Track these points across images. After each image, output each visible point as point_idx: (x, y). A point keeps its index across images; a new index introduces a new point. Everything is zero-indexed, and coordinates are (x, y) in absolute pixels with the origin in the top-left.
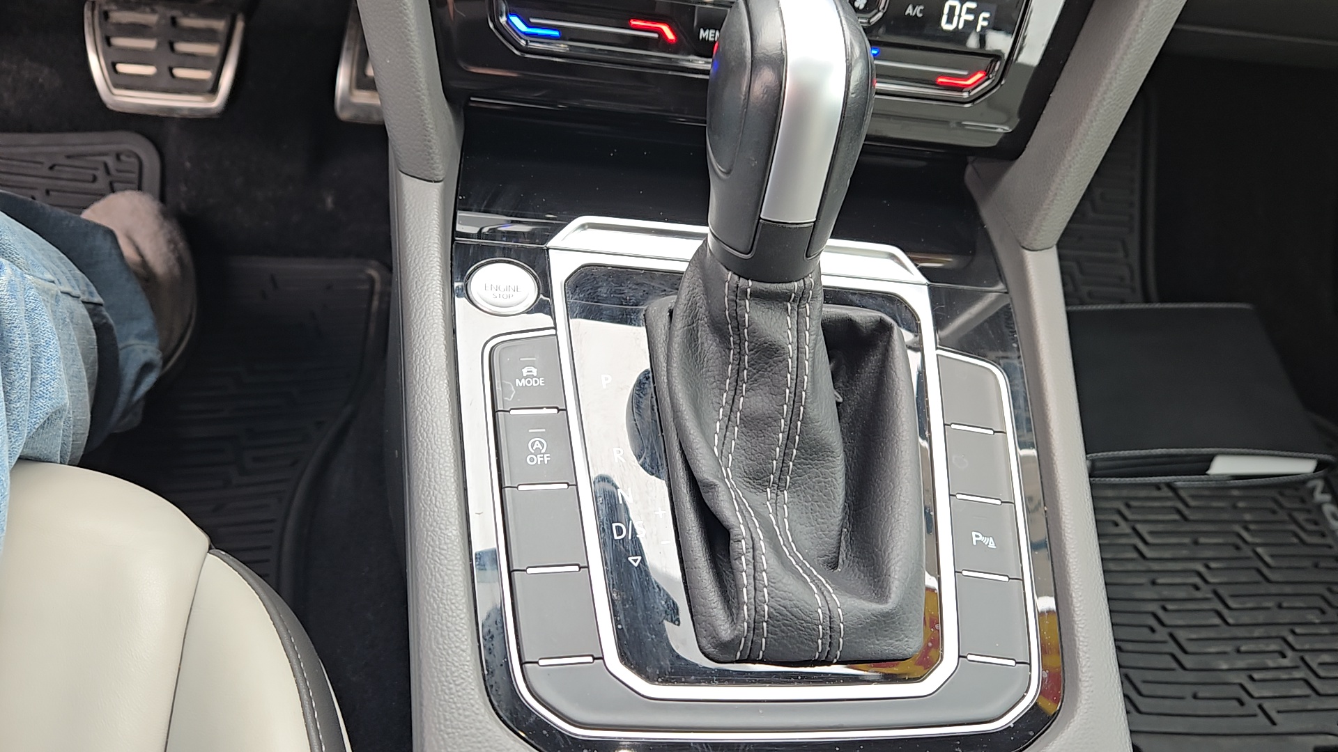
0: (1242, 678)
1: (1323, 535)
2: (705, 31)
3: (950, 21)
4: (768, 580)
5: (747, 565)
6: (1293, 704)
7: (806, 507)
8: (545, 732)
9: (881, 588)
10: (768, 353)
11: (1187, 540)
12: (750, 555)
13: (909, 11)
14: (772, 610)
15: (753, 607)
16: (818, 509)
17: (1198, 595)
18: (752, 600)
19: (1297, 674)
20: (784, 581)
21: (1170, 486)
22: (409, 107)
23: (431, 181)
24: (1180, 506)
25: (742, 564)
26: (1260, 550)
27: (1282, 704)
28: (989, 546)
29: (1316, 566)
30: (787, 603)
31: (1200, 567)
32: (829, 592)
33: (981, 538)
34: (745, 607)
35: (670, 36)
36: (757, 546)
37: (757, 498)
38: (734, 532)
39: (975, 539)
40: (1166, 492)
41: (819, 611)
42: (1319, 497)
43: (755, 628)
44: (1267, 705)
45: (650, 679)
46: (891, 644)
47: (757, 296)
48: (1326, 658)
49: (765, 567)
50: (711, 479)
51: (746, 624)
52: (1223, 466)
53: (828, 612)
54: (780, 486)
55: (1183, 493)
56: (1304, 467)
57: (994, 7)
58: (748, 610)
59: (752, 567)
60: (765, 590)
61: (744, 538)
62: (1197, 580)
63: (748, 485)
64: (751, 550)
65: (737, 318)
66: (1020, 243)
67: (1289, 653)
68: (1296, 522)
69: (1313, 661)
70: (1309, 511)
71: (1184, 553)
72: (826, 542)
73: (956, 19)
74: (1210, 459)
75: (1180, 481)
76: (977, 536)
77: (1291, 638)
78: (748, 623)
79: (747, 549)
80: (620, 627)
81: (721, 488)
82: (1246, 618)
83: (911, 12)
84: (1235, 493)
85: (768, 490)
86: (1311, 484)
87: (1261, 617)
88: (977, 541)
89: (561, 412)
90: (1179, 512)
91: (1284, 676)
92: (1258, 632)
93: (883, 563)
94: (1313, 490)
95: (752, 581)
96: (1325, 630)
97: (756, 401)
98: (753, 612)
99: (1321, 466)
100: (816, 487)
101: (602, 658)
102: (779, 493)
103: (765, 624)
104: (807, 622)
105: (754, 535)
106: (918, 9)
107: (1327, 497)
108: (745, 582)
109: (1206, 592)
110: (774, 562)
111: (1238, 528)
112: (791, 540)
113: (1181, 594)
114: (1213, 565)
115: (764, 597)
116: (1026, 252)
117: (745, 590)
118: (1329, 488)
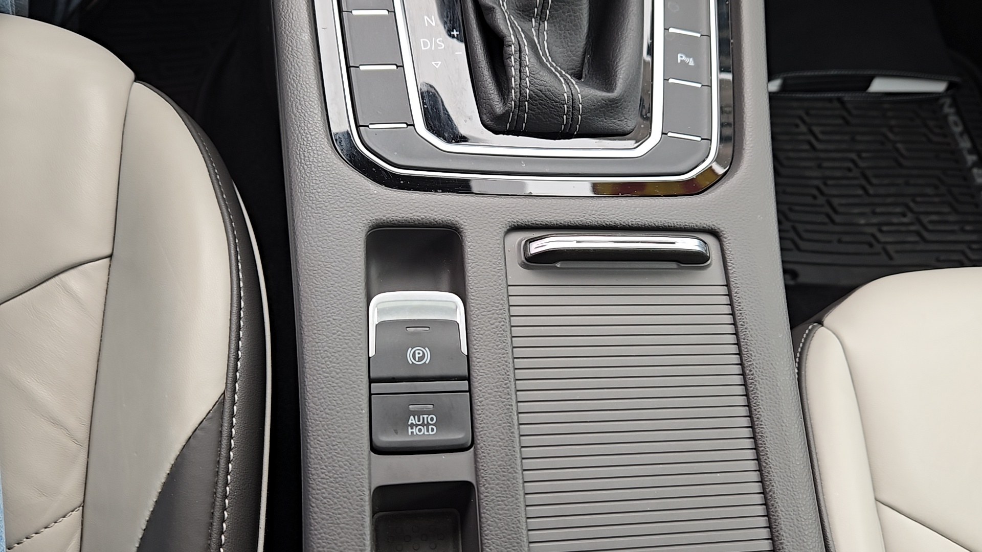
0: (874, 230)
1: (945, 136)
4: (529, 72)
5: (515, 62)
6: (907, 247)
7: (560, 34)
8: (374, 169)
9: (610, 85)
11: (846, 138)
12: (518, 55)
14: (531, 92)
15: (518, 90)
16: (568, 35)
17: (850, 175)
18: (518, 86)
19: (913, 228)
20: (541, 74)
21: (839, 100)
24: (845, 114)
25: (511, 62)
26: (899, 146)
27: (899, 247)
28: (690, 64)
29: (937, 157)
30: (542, 88)
31: (853, 156)
32: (572, 83)
33: (684, 58)
34: (513, 91)
36: (523, 49)
37: (526, 25)
38: (508, 39)
39: (679, 59)
40: (836, 104)
41: (565, 95)
42: (947, 110)
43: (520, 105)
44: (889, 247)
45: (449, 141)
46: (614, 123)
48: (934, 218)
49: (528, 63)
50: (491, 4)
51: (513, 102)
52: (879, 85)
53: (571, 96)
54: (541, 18)
55: (849, 106)
56: (939, 87)
58: (515, 93)
59: (518, 63)
60: (527, 79)
61: (513, 44)
62: (850, 165)
63: (519, 16)
64: (518, 52)
67: (910, 215)
68: (927, 127)
69: (925, 219)
70: (938, 120)
71: (844, 146)
72: (573, 60)
74: (869, 80)
75: (847, 97)
76: (682, 57)
77: (912, 205)
78: (515, 102)
79: (515, 51)
80: (425, 106)
81: (498, 10)
82: (882, 191)
84: (886, 106)
85: (533, 20)
86: (942, 101)
87: (893, 190)
88: (681, 60)
90: (843, 118)
91: (903, 228)
92: (889, 200)
93: (613, 68)
95: (518, 73)
96: (936, 199)
98: (518, 94)
99: (951, 86)
100: (568, 20)
101: (413, 125)
102: (541, 23)
103: (526, 103)
104: (556, 102)
105: (521, 43)
107: (952, 110)
108: (514, 73)
109: (856, 173)
110: (533, 60)
111: (885, 130)
112: (548, 54)
113: (838, 174)
114: (864, 155)
115: (526, 83)
117: (513, 79)
118: (954, 104)
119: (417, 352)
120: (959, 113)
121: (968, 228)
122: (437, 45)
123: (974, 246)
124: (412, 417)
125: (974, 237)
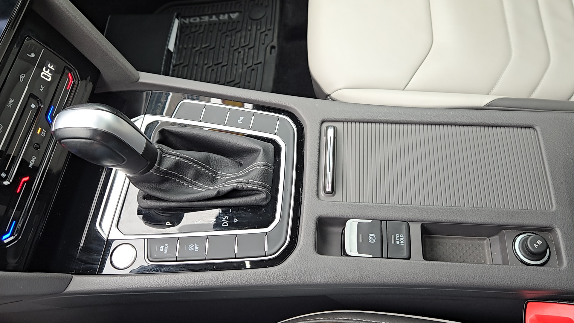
0: (245, 67)
1: (201, 26)
2: (30, 165)
3: (48, 78)
4: (252, 180)
5: (246, 185)
6: (256, 55)
7: (223, 168)
8: (287, 251)
9: (255, 150)
10: (178, 166)
11: (195, 68)
12: (243, 184)
13: (41, 90)
14: (260, 181)
15: (259, 186)
16: (224, 165)
17: (215, 70)
18: (257, 186)
19: (247, 50)
20: (252, 176)
21: (174, 66)
22: (42, 282)
23: (72, 279)
24: (182, 65)
25: (245, 187)
26: (203, 46)
27: (255, 58)
28: (243, 119)
29: (211, 32)
30: (259, 176)
31: (206, 67)
32: (255, 164)
33: (240, 120)
34: (258, 188)
35: (27, 178)
36: (240, 181)
37: (219, 181)
38: (235, 187)
39: (240, 122)
40: (176, 68)
41: (262, 168)
42: (187, 21)
43: (264, 187)
44: (255, 63)
45: (273, 220)
46: (271, 152)
47: (160, 164)
48: (243, 40)
49: (248, 180)
50: (216, 192)
51: (263, 189)
52: (171, 46)
53: (262, 166)
54: (216, 174)
55: (178, 63)
56: (177, 22)
57: (47, 61)
58: (259, 187)
59: (247, 184)
60: (254, 181)
61: (238, 185)
62: (210, 69)
63: (215, 183)
64: (242, 183)
65: (166, 173)
66: (135, 82)
67: (239, 50)
68: (195, 32)
69: (243, 44)
70: (192, 27)
71: (200, 70)
72: (235, 165)
73: (48, 75)
74: (169, 50)
75: (173, 63)
76: (239, 121)
77: (235, 48)
78: (263, 188)
79: (241, 184)
80: (257, 227)
81: (220, 189)
82: (226, 59)
83: (42, 90)
84: (181, 47)
85: (217, 177)
86: (182, 22)
87: (226, 54)
88: (241, 121)
89: (179, 239)
90: (184, 67)
91: (246, 54)
92: (231, 57)
93: (247, 148)
94: (184, 22)
95: (251, 185)
96: (234, 37)
97: (191, 173)
98: (260, 186)
99: (177, 17)
100: (218, 163)
101: (266, 233)
102: (218, 174)
103: (264, 184)
104: (264, 172)
105: (237, 182)
106: (42, 87)
107: (188, 19)
108: (251, 187)
109: (215, 68)
110: (246, 177)
111: (194, 50)
112: (234, 174)
113: (214, 76)
114: (206, 62)
115: (256, 182)
116: (139, 81)
117: (253, 187)
118: (185, 18)
119: (371, 239)
120: (190, 17)
121: (249, 28)
122: (226, 219)
123: (259, 28)
124: (397, 243)
125: (254, 27)
